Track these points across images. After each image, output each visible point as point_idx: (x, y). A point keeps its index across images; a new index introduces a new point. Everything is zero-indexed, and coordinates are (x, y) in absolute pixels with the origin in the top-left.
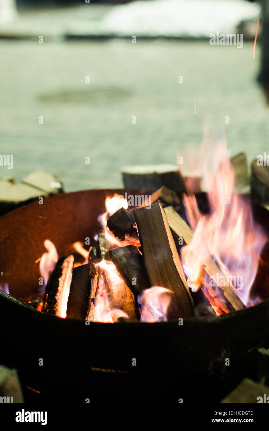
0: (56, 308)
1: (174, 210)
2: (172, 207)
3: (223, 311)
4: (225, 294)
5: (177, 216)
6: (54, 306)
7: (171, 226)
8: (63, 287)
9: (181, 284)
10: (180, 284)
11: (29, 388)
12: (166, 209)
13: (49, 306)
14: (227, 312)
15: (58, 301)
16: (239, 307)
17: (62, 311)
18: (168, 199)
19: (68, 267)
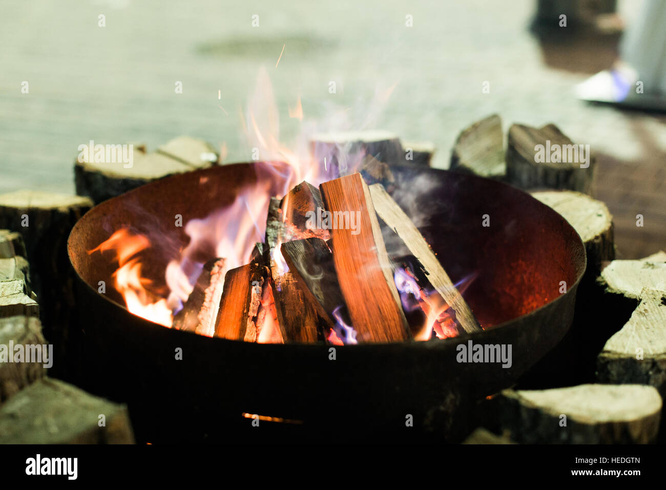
1: (384, 190)
2: (381, 185)
4: (458, 317)
5: (387, 199)
7: (378, 212)
8: (211, 301)
9: (390, 296)
10: (388, 297)
12: (371, 187)
18: (377, 173)
19: (219, 273)
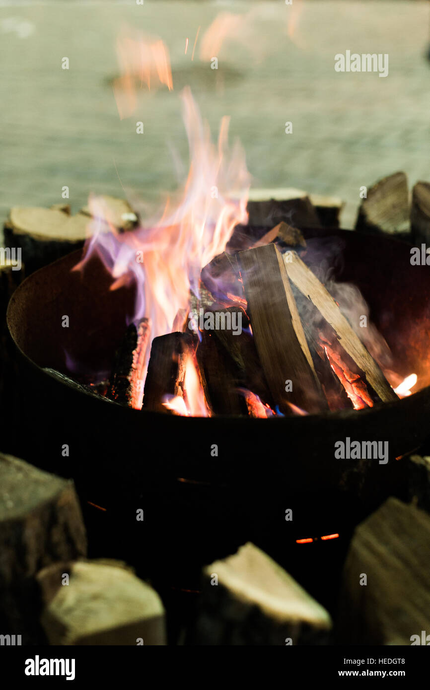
0: (128, 393)
1: (298, 257)
3: (364, 402)
4: (368, 378)
5: (301, 266)
6: (126, 390)
7: (293, 280)
8: (138, 363)
11: (92, 503)
13: (118, 390)
14: (370, 404)
15: (132, 384)
16: (387, 396)
17: (138, 403)
18: (289, 239)
